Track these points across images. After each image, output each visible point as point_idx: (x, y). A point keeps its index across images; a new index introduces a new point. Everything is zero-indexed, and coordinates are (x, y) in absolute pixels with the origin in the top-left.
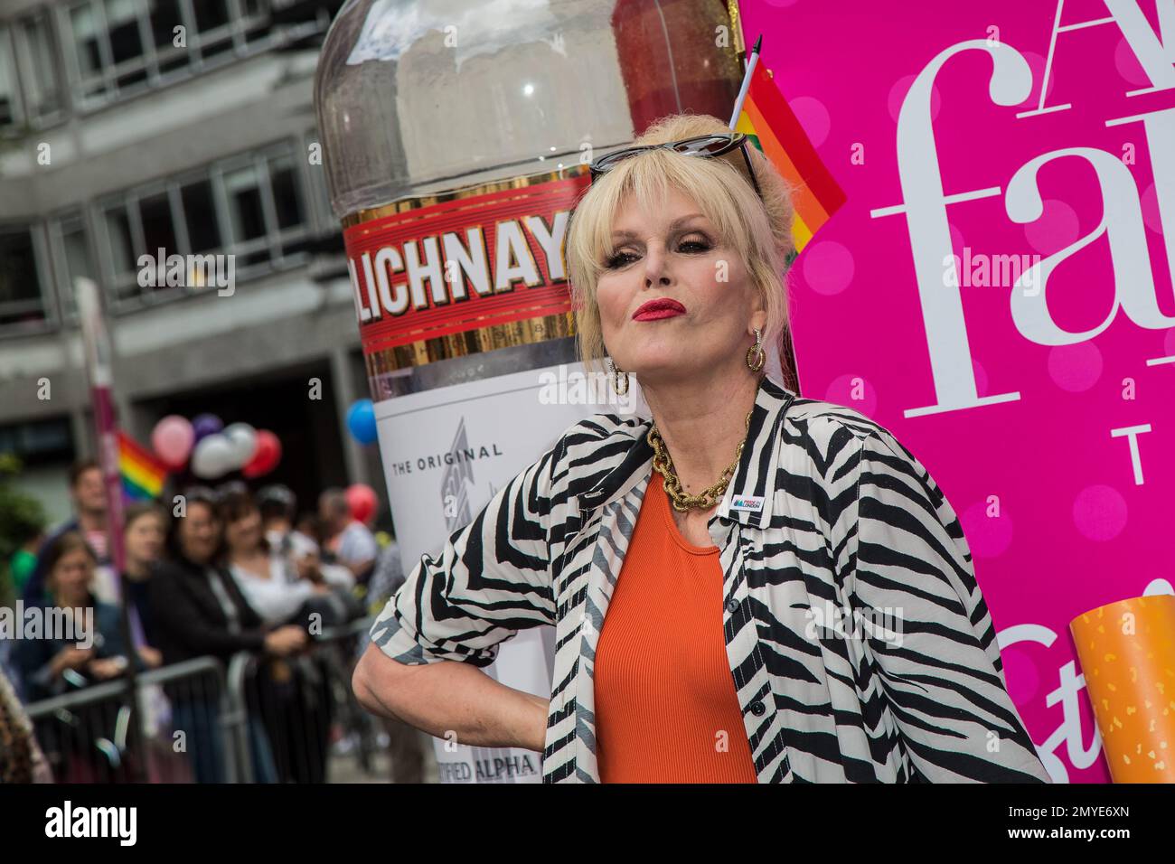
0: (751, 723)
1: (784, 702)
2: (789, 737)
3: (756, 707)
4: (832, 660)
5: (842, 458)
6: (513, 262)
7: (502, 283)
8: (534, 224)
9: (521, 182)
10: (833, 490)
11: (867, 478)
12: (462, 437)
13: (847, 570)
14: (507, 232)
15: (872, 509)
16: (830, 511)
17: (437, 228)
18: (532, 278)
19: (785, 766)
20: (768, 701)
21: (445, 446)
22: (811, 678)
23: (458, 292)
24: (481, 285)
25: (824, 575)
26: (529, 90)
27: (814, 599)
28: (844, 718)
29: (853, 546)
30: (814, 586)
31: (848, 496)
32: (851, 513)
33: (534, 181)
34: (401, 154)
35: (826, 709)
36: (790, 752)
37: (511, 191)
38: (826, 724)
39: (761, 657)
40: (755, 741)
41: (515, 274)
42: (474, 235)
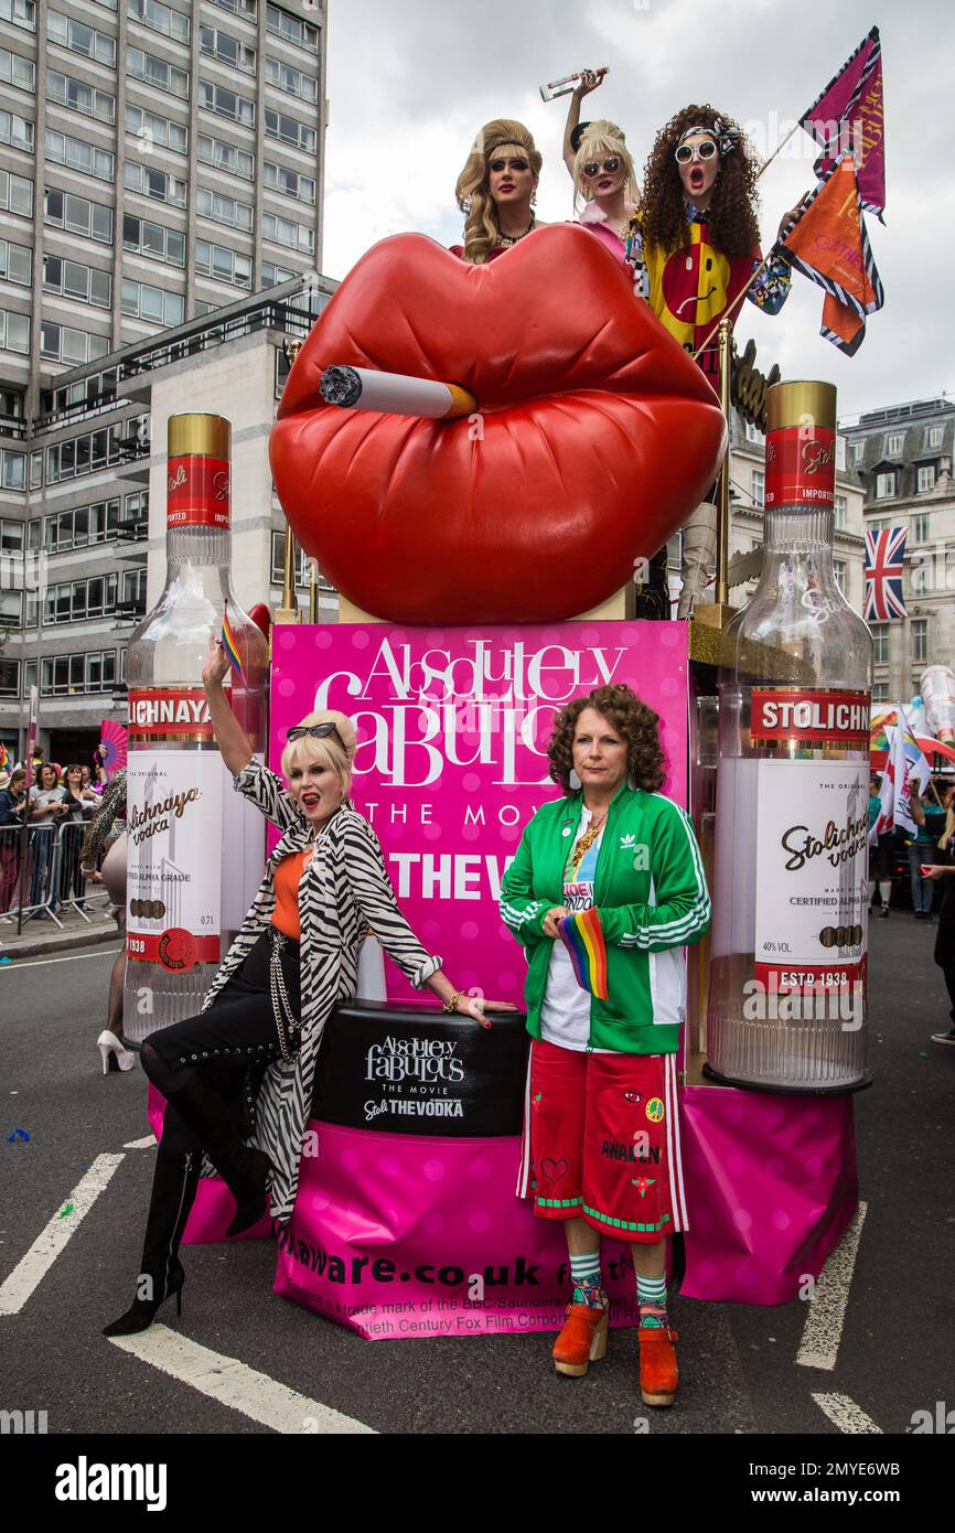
0: (301, 903)
1: (311, 898)
2: (310, 909)
3: (303, 898)
4: (328, 887)
5: (342, 826)
6: (183, 714)
7: (178, 720)
8: (192, 703)
9: (190, 689)
10: (338, 835)
11: (347, 833)
12: (155, 767)
13: (340, 862)
14: (183, 704)
15: (348, 842)
16: (336, 841)
17: (160, 698)
18: (188, 721)
19: (308, 918)
20: (306, 897)
21: (148, 769)
22: (321, 893)
23: (163, 720)
24: (171, 720)
25: (330, 862)
26: (200, 658)
27: (327, 869)
28: (329, 906)
29: (342, 854)
30: (328, 865)
31: (342, 837)
32: (342, 843)
33: (194, 689)
34: (152, 671)
35: (323, 904)
36: (310, 914)
37: (186, 690)
38: (322, 908)
39: (308, 883)
40: (301, 908)
41: (182, 718)
42: (171, 703)
